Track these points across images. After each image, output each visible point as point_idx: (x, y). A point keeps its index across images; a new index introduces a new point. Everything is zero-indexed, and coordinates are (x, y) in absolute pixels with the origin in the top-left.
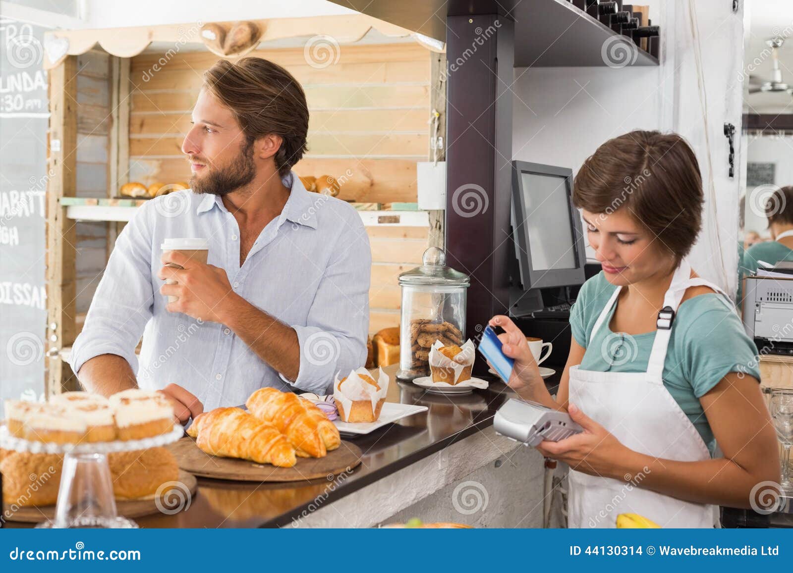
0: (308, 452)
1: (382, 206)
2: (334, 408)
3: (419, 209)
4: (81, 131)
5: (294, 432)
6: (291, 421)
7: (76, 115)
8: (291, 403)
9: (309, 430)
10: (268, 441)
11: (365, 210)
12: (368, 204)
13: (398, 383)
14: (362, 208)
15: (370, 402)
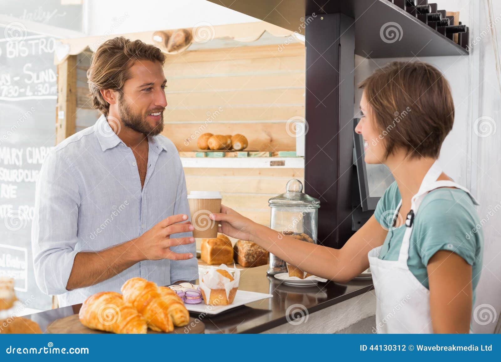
0: (159, 328)
1: (272, 154)
2: (199, 294)
3: (297, 156)
4: (80, 106)
5: (150, 312)
6: (148, 304)
7: (76, 95)
8: (150, 289)
9: (161, 310)
10: (125, 319)
11: (261, 157)
12: (263, 153)
13: (268, 277)
14: (259, 155)
15: (224, 290)
